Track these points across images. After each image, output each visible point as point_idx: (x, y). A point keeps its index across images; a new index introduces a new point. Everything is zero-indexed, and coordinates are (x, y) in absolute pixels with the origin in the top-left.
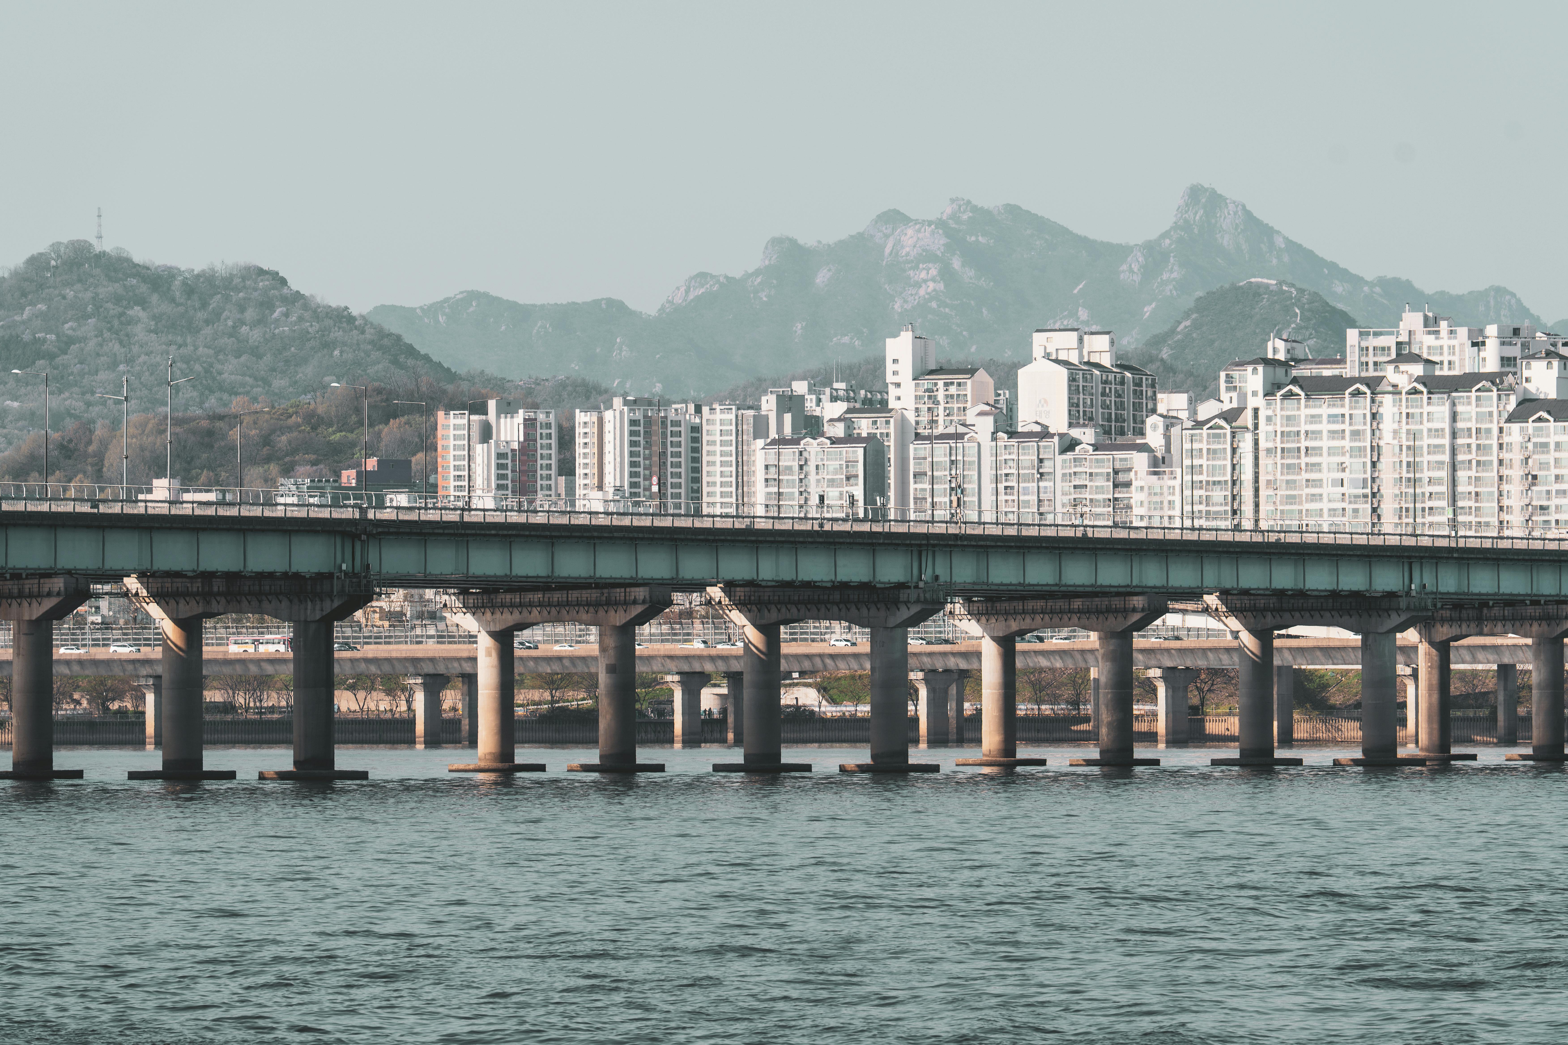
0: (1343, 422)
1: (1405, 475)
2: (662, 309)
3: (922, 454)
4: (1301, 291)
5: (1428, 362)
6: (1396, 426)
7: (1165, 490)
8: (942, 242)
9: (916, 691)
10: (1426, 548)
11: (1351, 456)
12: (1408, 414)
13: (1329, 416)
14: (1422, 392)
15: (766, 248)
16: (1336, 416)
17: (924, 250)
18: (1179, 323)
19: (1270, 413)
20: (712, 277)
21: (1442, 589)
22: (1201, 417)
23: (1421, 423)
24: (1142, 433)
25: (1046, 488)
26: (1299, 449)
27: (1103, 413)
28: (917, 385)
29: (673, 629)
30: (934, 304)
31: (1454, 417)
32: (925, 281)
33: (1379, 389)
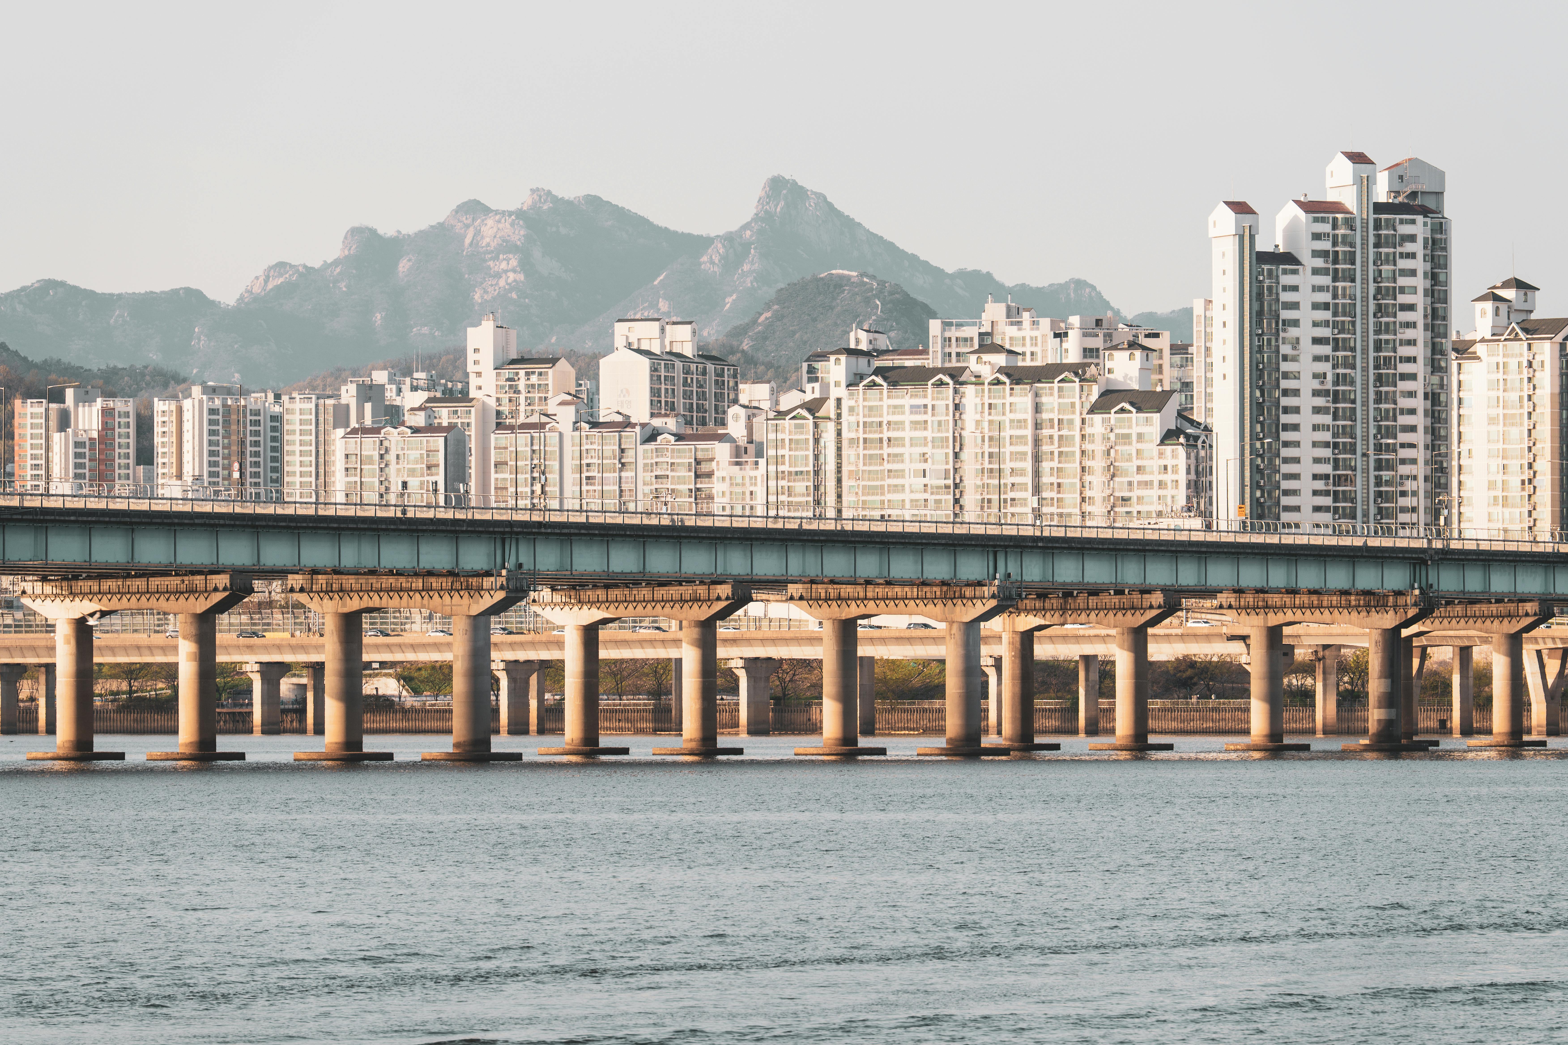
0: (926, 413)
1: (987, 466)
2: (242, 298)
3: (503, 443)
4: (882, 283)
5: (1010, 352)
6: (978, 417)
7: (747, 480)
8: (522, 233)
9: (497, 680)
10: (1011, 538)
11: (933, 447)
12: (990, 405)
13: (912, 407)
14: (1004, 383)
15: (346, 238)
16: (918, 406)
17: (503, 241)
18: (761, 314)
19: (852, 403)
20: (291, 266)
21: (1026, 578)
22: (783, 408)
23: (1004, 414)
24: (723, 423)
25: (627, 478)
26: (881, 440)
27: (684, 404)
28: (498, 375)
29: (252, 618)
30: (514, 295)
31: (1037, 408)
32: (506, 271)
33: (962, 379)
